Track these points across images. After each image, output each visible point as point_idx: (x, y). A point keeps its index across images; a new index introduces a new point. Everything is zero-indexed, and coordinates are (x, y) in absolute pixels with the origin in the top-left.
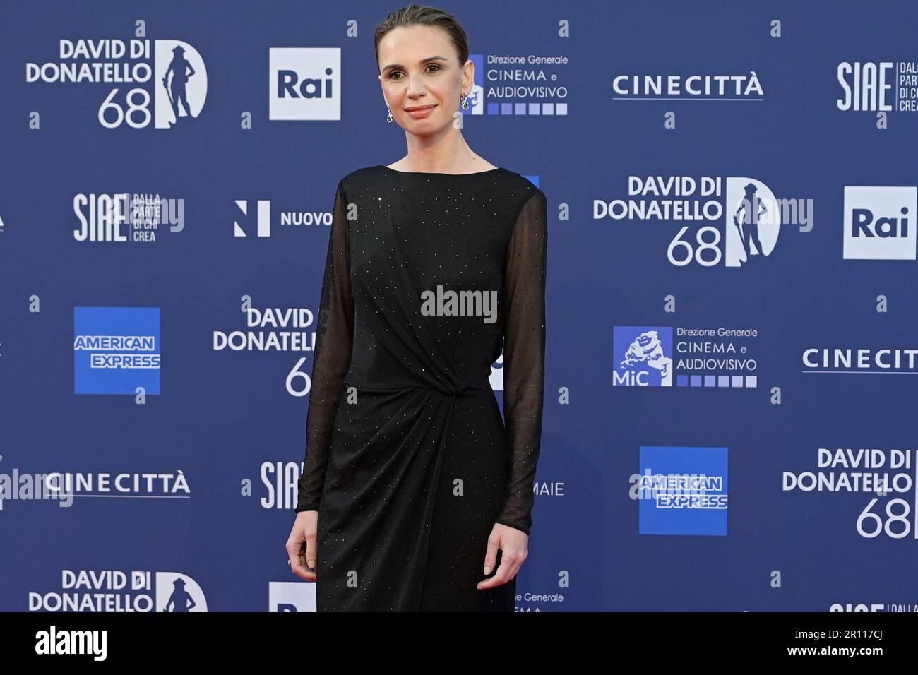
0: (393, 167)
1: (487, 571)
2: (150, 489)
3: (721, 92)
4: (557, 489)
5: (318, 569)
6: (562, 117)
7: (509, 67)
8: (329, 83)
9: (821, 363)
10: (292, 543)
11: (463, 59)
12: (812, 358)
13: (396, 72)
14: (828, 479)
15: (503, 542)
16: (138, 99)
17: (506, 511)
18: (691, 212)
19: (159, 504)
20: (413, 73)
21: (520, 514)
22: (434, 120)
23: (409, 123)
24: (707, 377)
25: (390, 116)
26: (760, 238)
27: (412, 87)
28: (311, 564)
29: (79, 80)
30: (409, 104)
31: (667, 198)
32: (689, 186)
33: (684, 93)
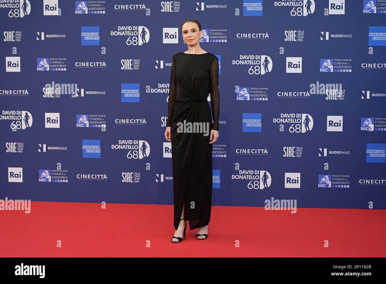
0: (185, 53)
1: (211, 140)
2: (138, 123)
3: (260, 37)
4: (225, 122)
5: (171, 139)
6: (226, 42)
7: (214, 32)
8: (176, 35)
9: (281, 95)
10: (166, 133)
11: (200, 30)
12: (279, 94)
13: (186, 32)
14: (283, 120)
15: (214, 133)
16: (135, 39)
17: (214, 127)
18: (253, 63)
19: (140, 126)
20: (189, 32)
21: (217, 127)
22: (194, 42)
23: (189, 43)
24: (257, 98)
25: (184, 42)
26: (268, 68)
27: (189, 35)
28: (170, 138)
29: (122, 35)
30: (189, 38)
31: (248, 60)
32: (253, 57)
33: (252, 37)
